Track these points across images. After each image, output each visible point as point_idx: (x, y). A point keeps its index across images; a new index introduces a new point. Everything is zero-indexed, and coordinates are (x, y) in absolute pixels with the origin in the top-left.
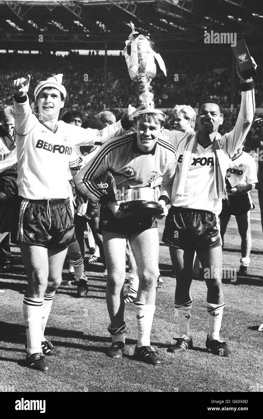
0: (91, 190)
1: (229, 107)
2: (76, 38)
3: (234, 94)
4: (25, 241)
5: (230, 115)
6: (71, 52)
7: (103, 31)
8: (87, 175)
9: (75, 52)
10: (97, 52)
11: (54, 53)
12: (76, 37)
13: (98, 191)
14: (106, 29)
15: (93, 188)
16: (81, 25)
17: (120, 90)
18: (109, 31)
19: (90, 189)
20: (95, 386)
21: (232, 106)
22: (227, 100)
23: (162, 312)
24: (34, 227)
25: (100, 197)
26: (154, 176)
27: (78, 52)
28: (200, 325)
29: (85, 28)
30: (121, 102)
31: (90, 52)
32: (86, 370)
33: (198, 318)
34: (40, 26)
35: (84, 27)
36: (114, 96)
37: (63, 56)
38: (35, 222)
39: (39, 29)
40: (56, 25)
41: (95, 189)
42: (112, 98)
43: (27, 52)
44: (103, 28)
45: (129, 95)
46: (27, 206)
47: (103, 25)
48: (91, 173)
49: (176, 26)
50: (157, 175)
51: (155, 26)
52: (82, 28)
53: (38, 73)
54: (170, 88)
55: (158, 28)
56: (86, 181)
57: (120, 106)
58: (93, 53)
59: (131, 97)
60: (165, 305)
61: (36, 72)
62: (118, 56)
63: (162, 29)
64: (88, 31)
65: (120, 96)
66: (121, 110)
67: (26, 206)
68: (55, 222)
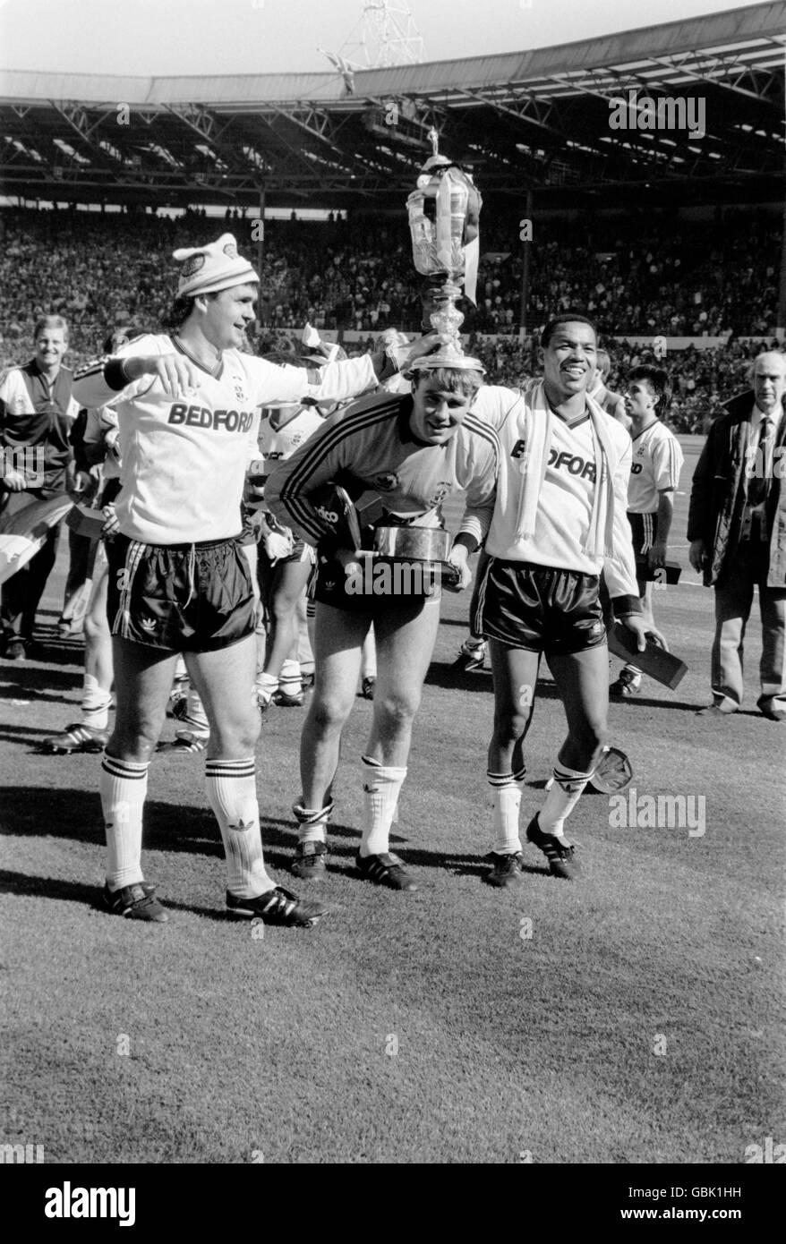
0: (300, 519)
1: (517, 332)
2: (200, 180)
3: (528, 306)
4: (132, 638)
5: (518, 348)
6: (189, 211)
7: (257, 168)
8: (291, 483)
9: (198, 210)
10: (244, 211)
11: (154, 210)
12: (200, 178)
13: (314, 523)
14: (263, 164)
15: (305, 515)
16: (212, 154)
17: (291, 292)
18: (269, 168)
19: (297, 516)
20: (206, 896)
21: (523, 330)
22: (513, 318)
23: (354, 749)
24: (154, 604)
25: (319, 536)
26: (444, 493)
27: (204, 212)
28: (428, 777)
29: (219, 161)
30: (291, 317)
31: (228, 212)
32: (189, 863)
33: (425, 763)
34: (125, 154)
35: (217, 158)
36: (277, 304)
37: (173, 217)
38: (160, 592)
39: (123, 159)
40: (157, 153)
41: (307, 517)
42: (274, 308)
43: (96, 208)
44: (258, 162)
45: (309, 302)
46: (144, 554)
47: (258, 156)
48: (301, 480)
49: (410, 162)
50: (450, 490)
51: (365, 161)
52: (212, 162)
53: (120, 253)
54: (395, 290)
55: (372, 164)
56: (289, 497)
57: (289, 324)
58: (236, 212)
59: (314, 307)
60: (360, 736)
61: (116, 249)
62: (288, 221)
63: (380, 168)
64: (225, 166)
65: (291, 304)
66: (292, 333)
67: (140, 555)
68: (210, 590)
